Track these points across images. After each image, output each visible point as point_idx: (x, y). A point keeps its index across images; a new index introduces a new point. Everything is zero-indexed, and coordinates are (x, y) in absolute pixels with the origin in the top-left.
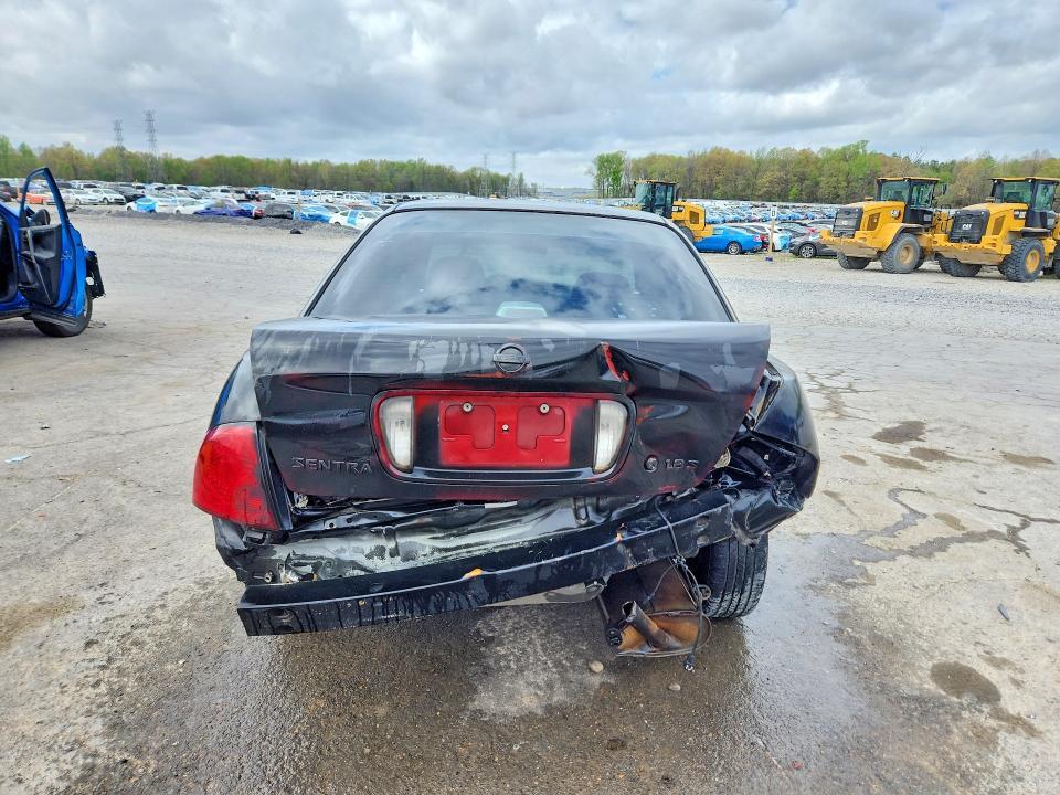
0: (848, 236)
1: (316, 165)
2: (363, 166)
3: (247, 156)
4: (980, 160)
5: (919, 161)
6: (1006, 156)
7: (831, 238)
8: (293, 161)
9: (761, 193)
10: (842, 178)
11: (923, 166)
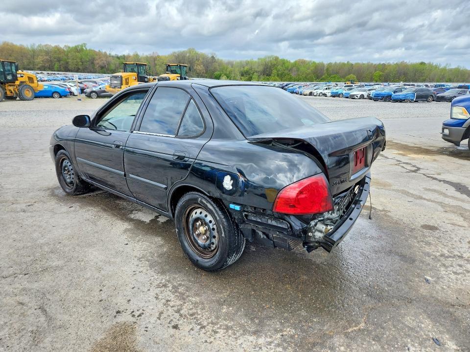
0: (119, 88)
4: (134, 55)
5: (110, 54)
6: (143, 54)
7: (111, 89)
9: (38, 67)
10: (79, 60)
11: (113, 56)
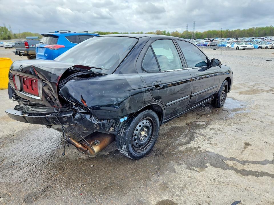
1: (235, 31)
2: (250, 30)
3: (216, 30)
8: (229, 30)
